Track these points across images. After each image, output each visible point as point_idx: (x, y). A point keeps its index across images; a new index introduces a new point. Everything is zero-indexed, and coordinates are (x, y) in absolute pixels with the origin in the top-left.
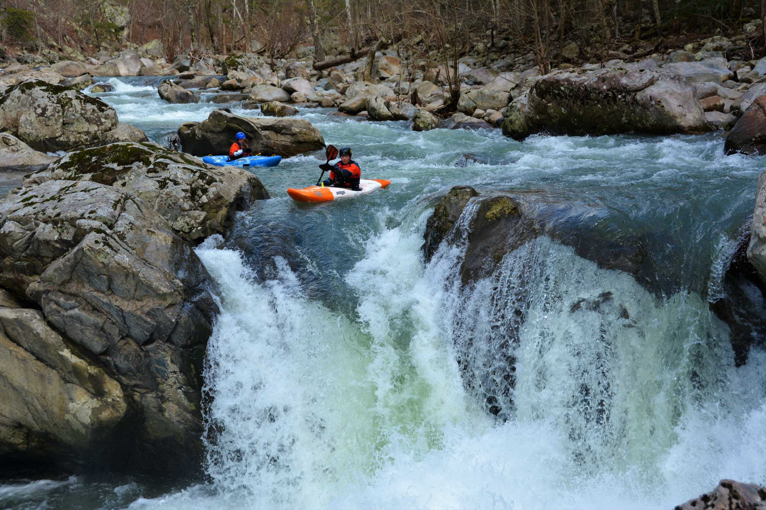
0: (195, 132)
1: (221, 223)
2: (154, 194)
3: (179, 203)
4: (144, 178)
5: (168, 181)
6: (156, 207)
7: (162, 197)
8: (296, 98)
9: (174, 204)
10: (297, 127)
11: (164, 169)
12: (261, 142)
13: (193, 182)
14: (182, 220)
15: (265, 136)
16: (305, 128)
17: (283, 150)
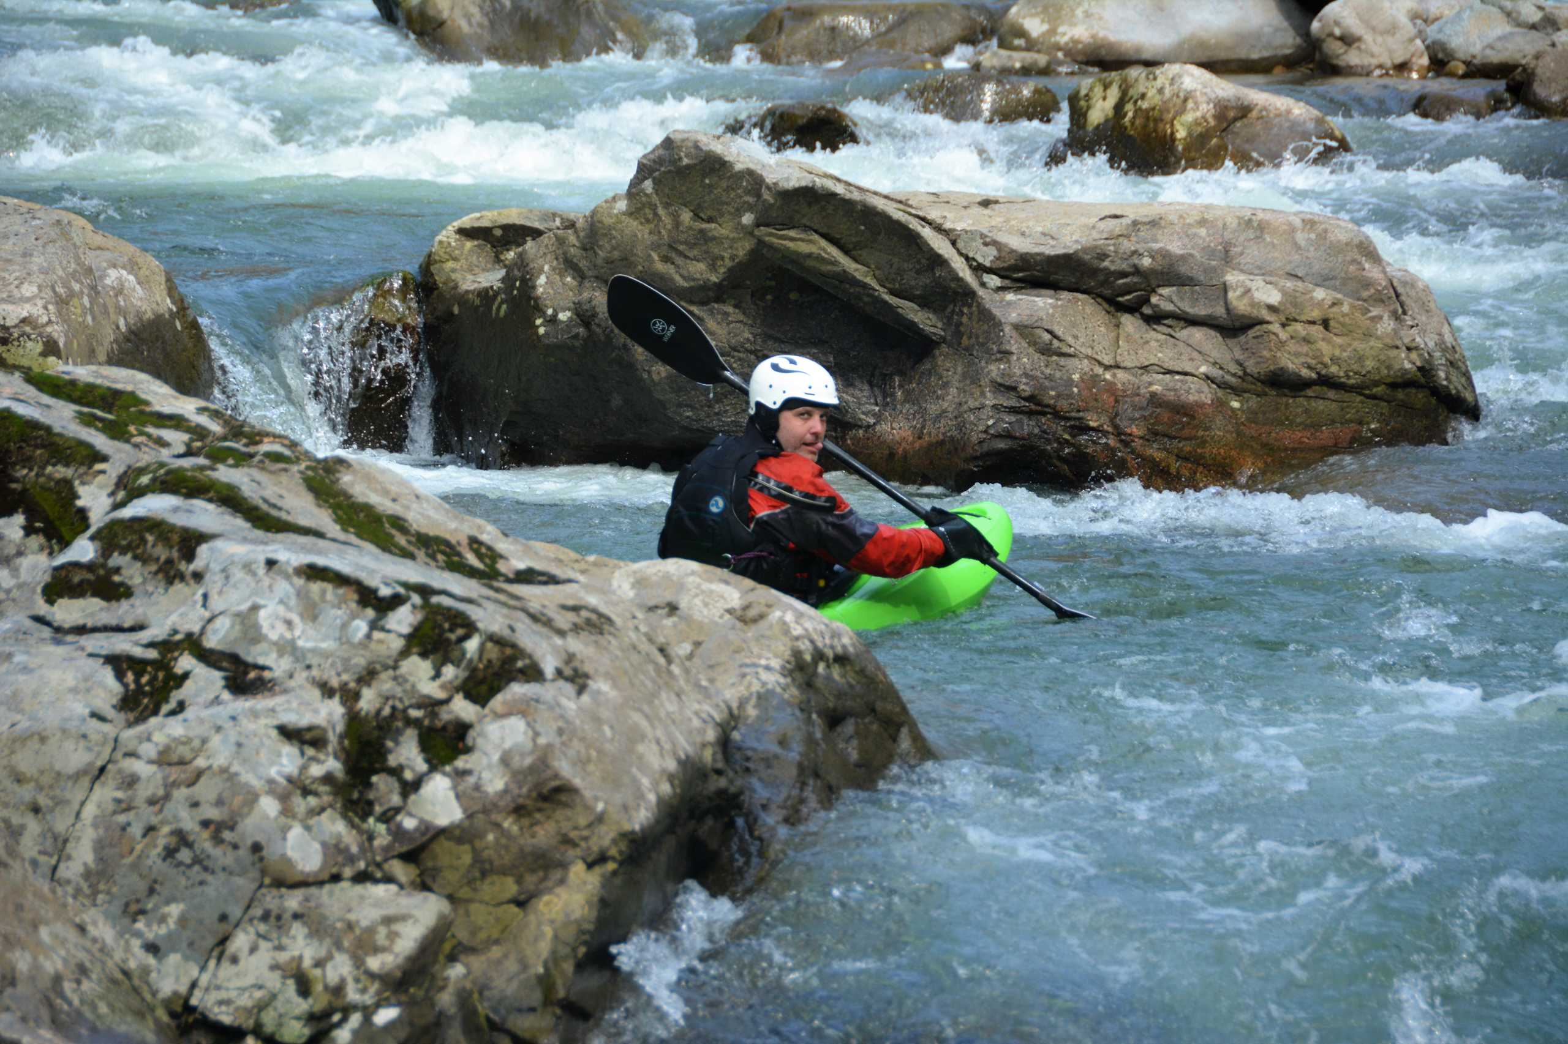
0: (528, 285)
1: (546, 982)
2: (76, 758)
3: (250, 827)
4: (20, 635)
5: (185, 662)
6: (83, 854)
7: (131, 781)
8: (1348, 40)
9: (216, 829)
10: (1264, 272)
11: (170, 574)
12: (995, 370)
13: (368, 676)
14: (265, 954)
15: (1023, 329)
16: (1324, 281)
17: (1154, 434)
